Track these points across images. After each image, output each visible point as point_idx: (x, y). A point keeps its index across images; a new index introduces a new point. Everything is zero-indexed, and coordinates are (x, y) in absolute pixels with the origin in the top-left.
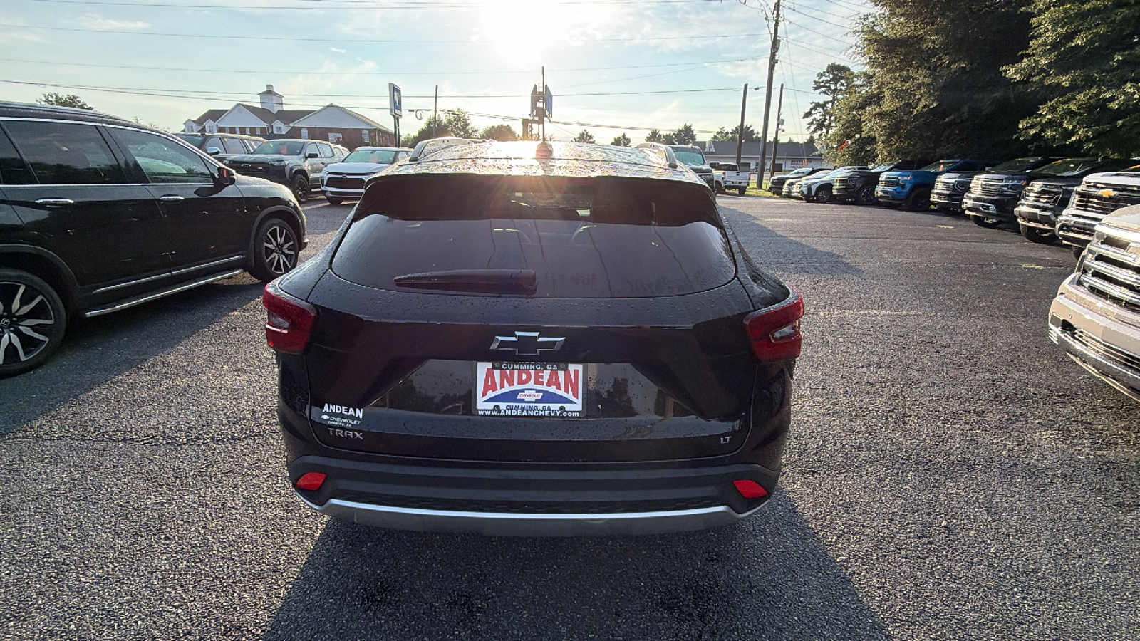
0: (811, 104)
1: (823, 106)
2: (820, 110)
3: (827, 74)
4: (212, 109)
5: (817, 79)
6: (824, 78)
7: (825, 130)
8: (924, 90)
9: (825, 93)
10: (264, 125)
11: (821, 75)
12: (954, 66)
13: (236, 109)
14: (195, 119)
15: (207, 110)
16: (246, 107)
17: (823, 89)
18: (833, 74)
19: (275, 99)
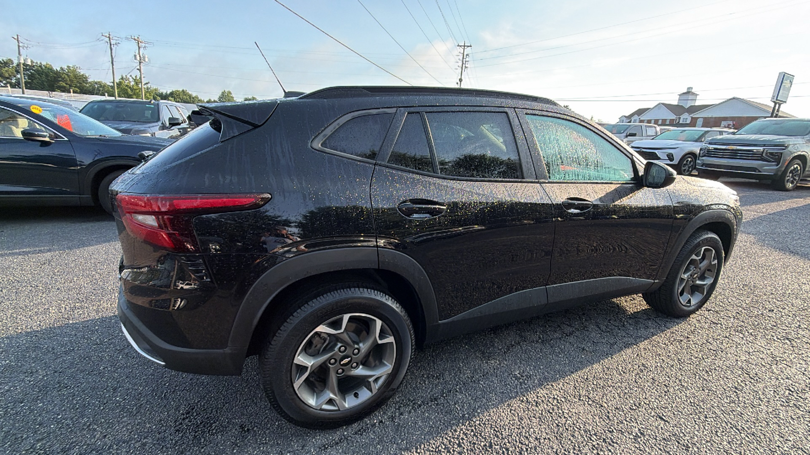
4: (641, 108)
10: (674, 117)
13: (657, 107)
14: (627, 115)
15: (638, 109)
16: (663, 104)
19: (690, 97)
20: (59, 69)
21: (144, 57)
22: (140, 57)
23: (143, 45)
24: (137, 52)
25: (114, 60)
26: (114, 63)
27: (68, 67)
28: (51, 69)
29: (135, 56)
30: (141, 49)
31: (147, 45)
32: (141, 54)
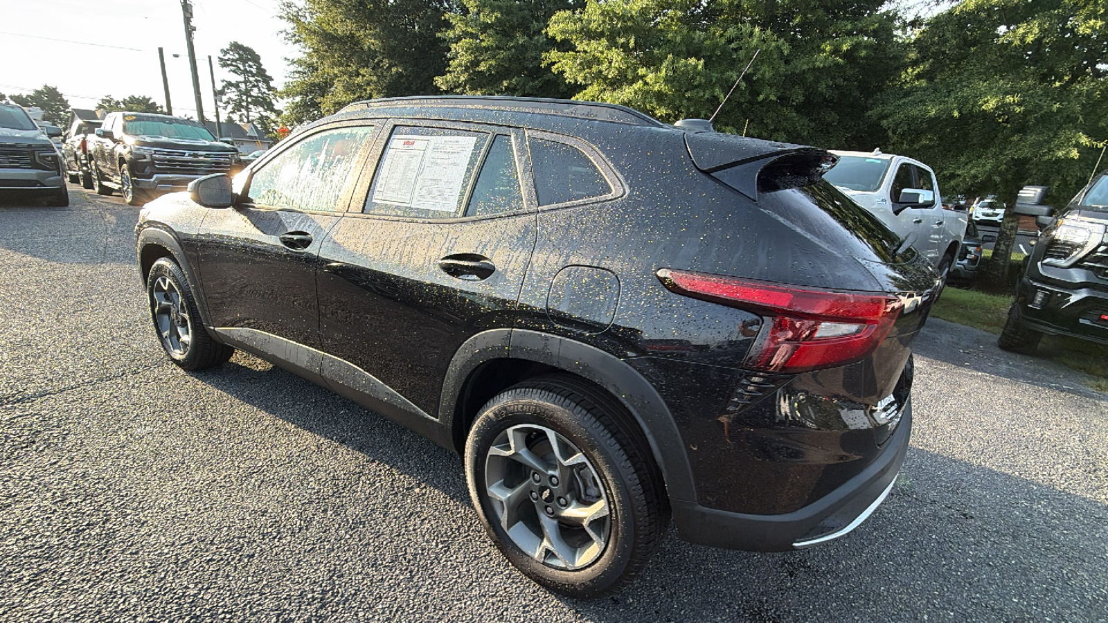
0: (223, 81)
1: (237, 85)
2: (234, 89)
3: (231, 53)
5: (221, 56)
6: (228, 56)
7: (244, 111)
8: (373, 86)
9: (234, 71)
11: (225, 52)
12: (394, 70)
17: (232, 68)
18: (239, 54)
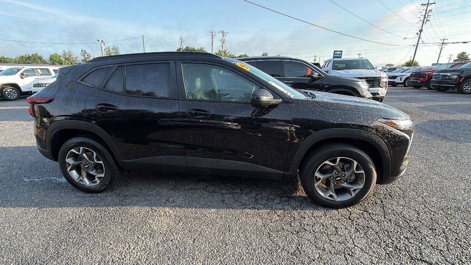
20: (197, 49)
21: (225, 40)
22: (223, 40)
23: (225, 34)
24: (222, 38)
25: (213, 43)
26: (213, 44)
27: (200, 48)
28: (194, 50)
29: (221, 40)
30: (224, 36)
31: (226, 34)
32: (224, 39)
